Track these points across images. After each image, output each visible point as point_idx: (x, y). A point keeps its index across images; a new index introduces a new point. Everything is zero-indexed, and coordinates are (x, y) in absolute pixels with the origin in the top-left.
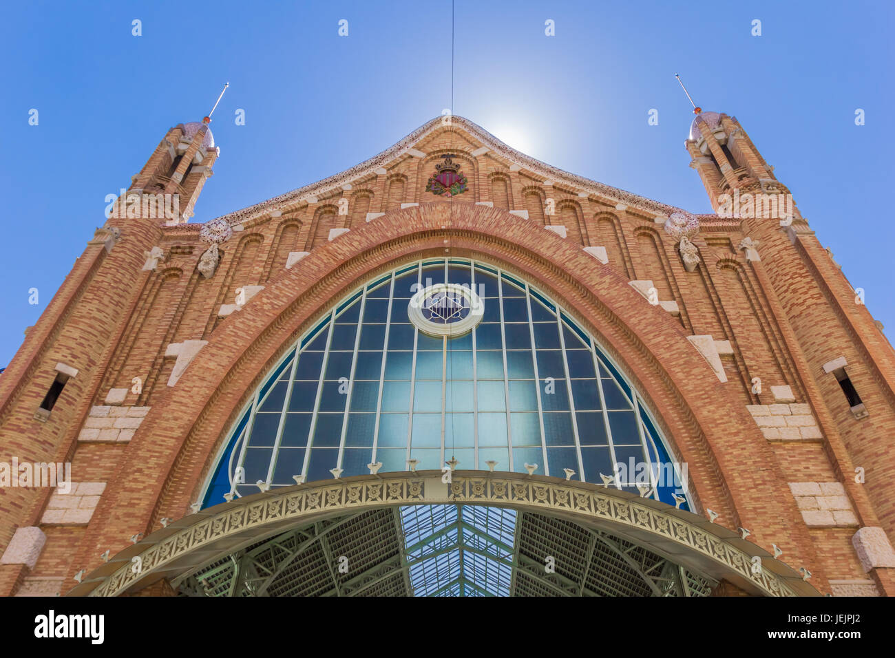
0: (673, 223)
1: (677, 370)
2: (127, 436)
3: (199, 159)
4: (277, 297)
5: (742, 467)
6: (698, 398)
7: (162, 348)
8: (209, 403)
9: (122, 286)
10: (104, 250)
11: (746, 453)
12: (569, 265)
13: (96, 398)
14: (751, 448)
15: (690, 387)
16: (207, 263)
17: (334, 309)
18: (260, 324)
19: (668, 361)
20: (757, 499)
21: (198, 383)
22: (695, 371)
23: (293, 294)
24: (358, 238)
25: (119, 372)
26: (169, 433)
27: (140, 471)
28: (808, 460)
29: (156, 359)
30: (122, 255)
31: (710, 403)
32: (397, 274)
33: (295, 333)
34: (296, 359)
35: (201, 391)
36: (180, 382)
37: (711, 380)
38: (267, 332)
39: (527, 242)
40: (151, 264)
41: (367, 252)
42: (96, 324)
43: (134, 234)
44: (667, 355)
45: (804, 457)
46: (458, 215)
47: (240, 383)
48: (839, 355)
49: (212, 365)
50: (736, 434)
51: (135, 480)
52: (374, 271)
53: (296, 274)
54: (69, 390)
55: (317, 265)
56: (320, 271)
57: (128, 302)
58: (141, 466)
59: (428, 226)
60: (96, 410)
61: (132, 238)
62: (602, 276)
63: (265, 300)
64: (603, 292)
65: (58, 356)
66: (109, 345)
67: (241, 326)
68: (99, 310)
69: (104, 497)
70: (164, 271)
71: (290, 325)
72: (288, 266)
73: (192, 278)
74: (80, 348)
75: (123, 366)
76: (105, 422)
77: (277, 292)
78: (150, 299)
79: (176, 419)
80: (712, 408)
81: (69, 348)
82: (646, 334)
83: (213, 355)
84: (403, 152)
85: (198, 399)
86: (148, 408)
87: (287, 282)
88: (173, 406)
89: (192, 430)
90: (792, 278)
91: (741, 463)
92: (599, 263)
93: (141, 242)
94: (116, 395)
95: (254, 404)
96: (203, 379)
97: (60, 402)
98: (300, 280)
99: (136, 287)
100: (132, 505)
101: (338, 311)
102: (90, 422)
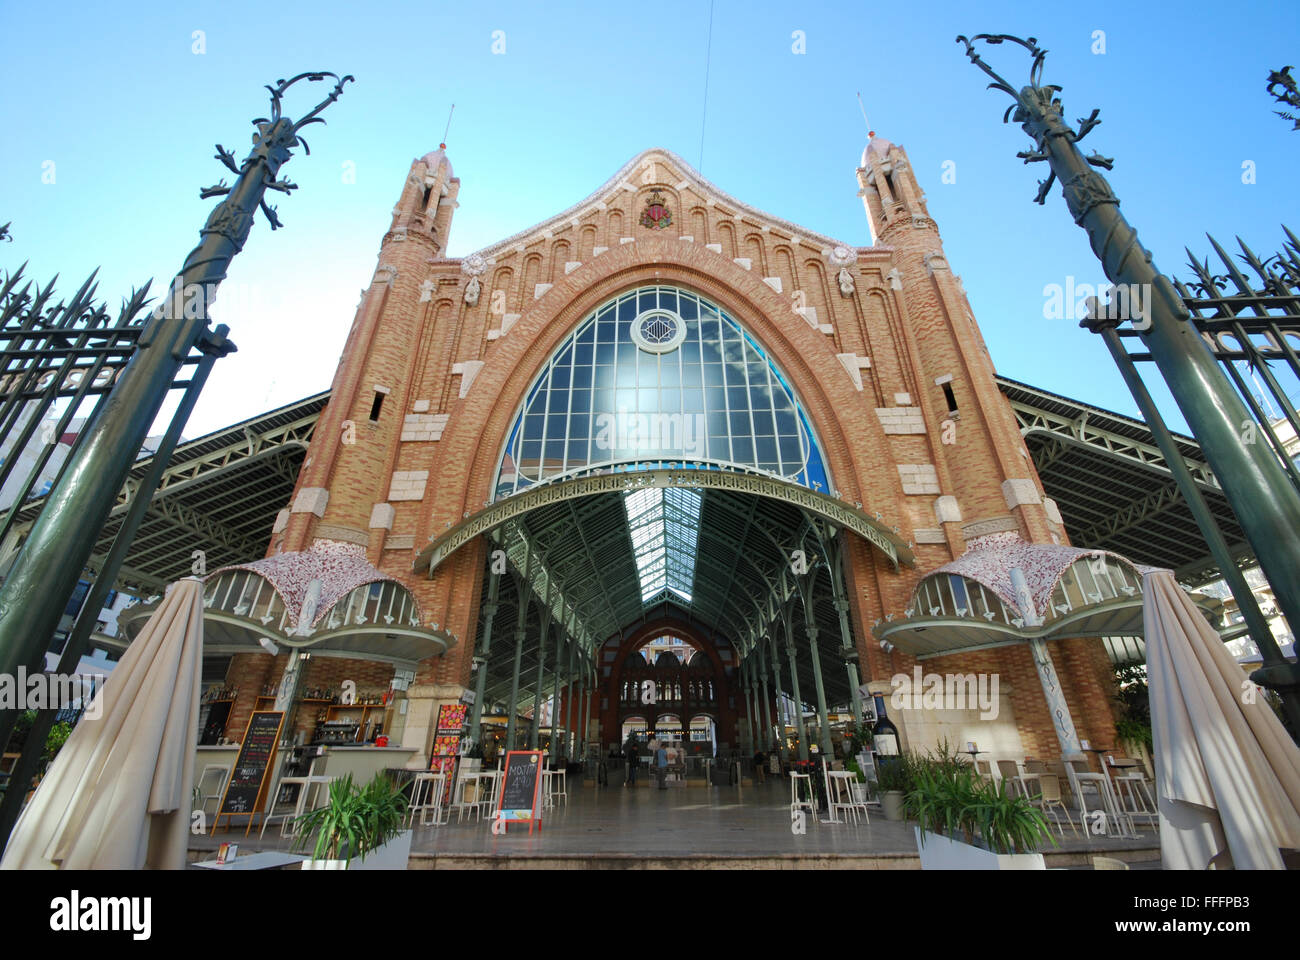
0: (836, 256)
1: (827, 381)
2: (436, 437)
3: (445, 191)
4: (531, 325)
5: (866, 454)
6: (839, 403)
7: (449, 368)
8: (493, 410)
9: (408, 317)
10: (388, 287)
11: (870, 444)
12: (752, 295)
13: (407, 409)
14: (873, 440)
15: (835, 395)
16: (472, 295)
17: (575, 331)
18: (522, 347)
19: (822, 374)
20: (873, 477)
21: (482, 396)
22: (840, 383)
23: (543, 321)
24: (589, 271)
25: (419, 386)
26: (468, 435)
27: (451, 462)
28: (913, 448)
29: (446, 376)
30: (402, 290)
31: (848, 407)
32: (620, 300)
33: (548, 353)
34: (550, 373)
35: (486, 402)
36: (468, 395)
37: (851, 390)
38: (527, 353)
39: (720, 275)
40: (426, 297)
41: (597, 284)
42: (395, 351)
43: (408, 271)
44: (821, 370)
45: (910, 446)
46: (666, 250)
47: (512, 394)
48: (948, 372)
49: (490, 381)
50: (864, 430)
51: (450, 469)
52: (603, 299)
53: (544, 305)
54: (386, 405)
55: (560, 297)
56: (562, 302)
57: (415, 330)
58: (452, 459)
59: (644, 261)
60: (409, 417)
61: (407, 274)
62: (777, 304)
63: (522, 327)
64: (777, 318)
65: (373, 379)
66: (408, 366)
67: (507, 349)
68: (396, 340)
69: (429, 481)
70: (437, 302)
71: (544, 345)
72: (536, 297)
73: (461, 308)
74: (388, 371)
75: (421, 382)
76: (419, 427)
77: (530, 320)
78: (431, 326)
79: (471, 424)
80: (849, 411)
81: (380, 372)
82: (807, 353)
83: (490, 373)
84: (618, 186)
85: (485, 407)
86: (447, 416)
87: (538, 312)
88: (467, 414)
89: (484, 430)
90: (924, 307)
91: (866, 451)
92: (775, 293)
93: (415, 277)
94: (421, 405)
95: (524, 408)
96: (485, 393)
97: (382, 414)
98: (547, 310)
99: (419, 316)
100: (450, 487)
101: (578, 332)
102: (406, 427)
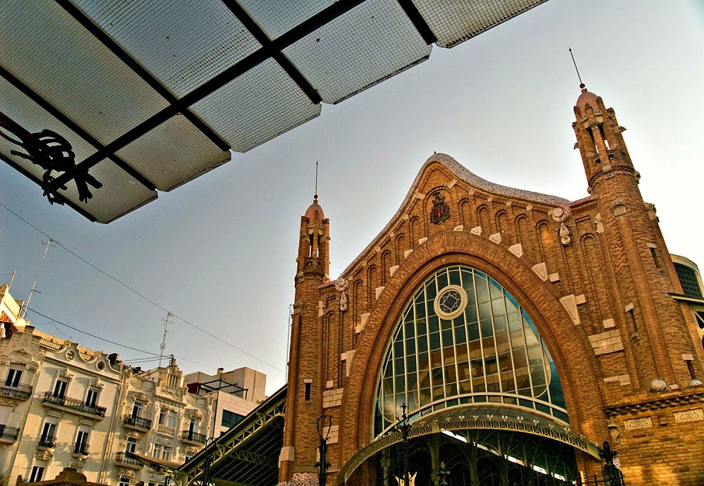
2: (339, 403)
4: (376, 319)
5: (581, 375)
6: (562, 338)
7: (339, 357)
8: (364, 382)
9: (314, 331)
10: (300, 316)
13: (324, 388)
14: (585, 363)
15: (559, 333)
16: (343, 306)
18: (373, 337)
21: (357, 374)
23: (382, 316)
24: (403, 272)
25: (328, 372)
26: (353, 401)
27: (347, 419)
29: (338, 363)
30: (308, 314)
31: (568, 340)
32: (426, 284)
33: (389, 336)
34: (393, 347)
35: (359, 378)
36: (351, 374)
37: (570, 326)
38: (377, 339)
39: (481, 252)
40: (321, 313)
41: (409, 280)
42: (311, 355)
43: (309, 300)
45: (614, 361)
46: (446, 242)
47: (373, 368)
48: (631, 301)
49: (360, 363)
50: (579, 356)
51: (347, 423)
52: (415, 288)
53: (381, 303)
54: (312, 389)
55: (389, 295)
56: (391, 299)
57: (319, 337)
58: (348, 417)
59: (433, 255)
60: (325, 394)
61: (309, 302)
63: (372, 323)
65: (303, 376)
66: (319, 361)
67: (365, 340)
68: (310, 348)
69: (340, 431)
70: (327, 314)
71: (385, 332)
72: (377, 299)
73: (340, 316)
74: (310, 369)
75: (328, 369)
76: (329, 398)
77: (375, 316)
78: (327, 331)
79: (353, 393)
80: (569, 343)
81: (306, 371)
83: (359, 358)
84: (413, 198)
85: (359, 381)
86: (342, 389)
87: (378, 309)
88: (351, 387)
89: (361, 396)
90: (615, 247)
93: (313, 302)
94: (330, 384)
95: (382, 375)
96: (358, 372)
97: (311, 396)
98: (383, 307)
99: (320, 327)
100: (349, 434)
101: (404, 316)
102: (325, 399)
